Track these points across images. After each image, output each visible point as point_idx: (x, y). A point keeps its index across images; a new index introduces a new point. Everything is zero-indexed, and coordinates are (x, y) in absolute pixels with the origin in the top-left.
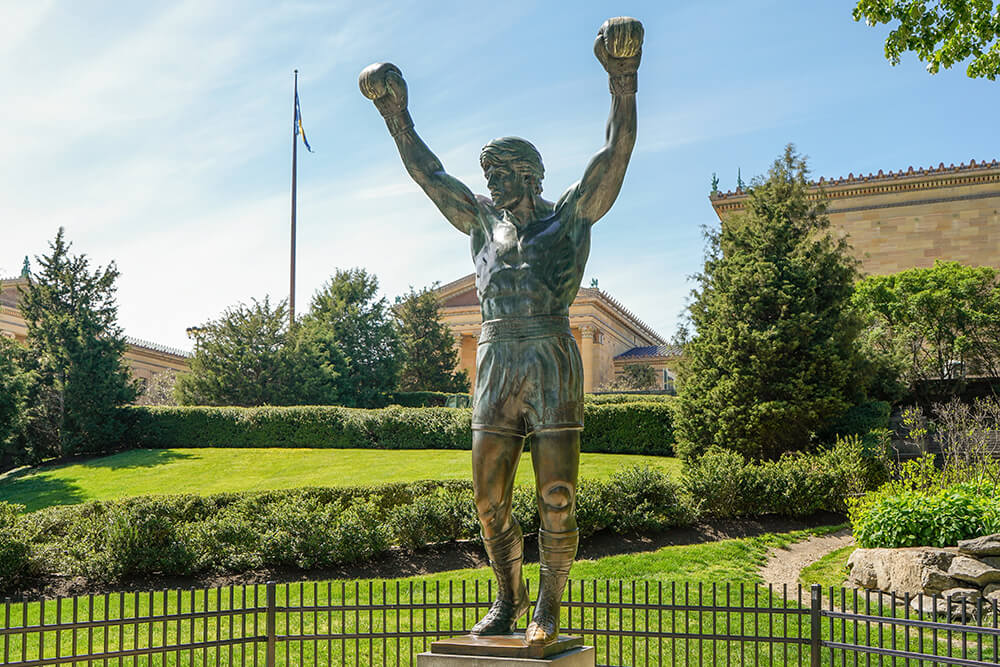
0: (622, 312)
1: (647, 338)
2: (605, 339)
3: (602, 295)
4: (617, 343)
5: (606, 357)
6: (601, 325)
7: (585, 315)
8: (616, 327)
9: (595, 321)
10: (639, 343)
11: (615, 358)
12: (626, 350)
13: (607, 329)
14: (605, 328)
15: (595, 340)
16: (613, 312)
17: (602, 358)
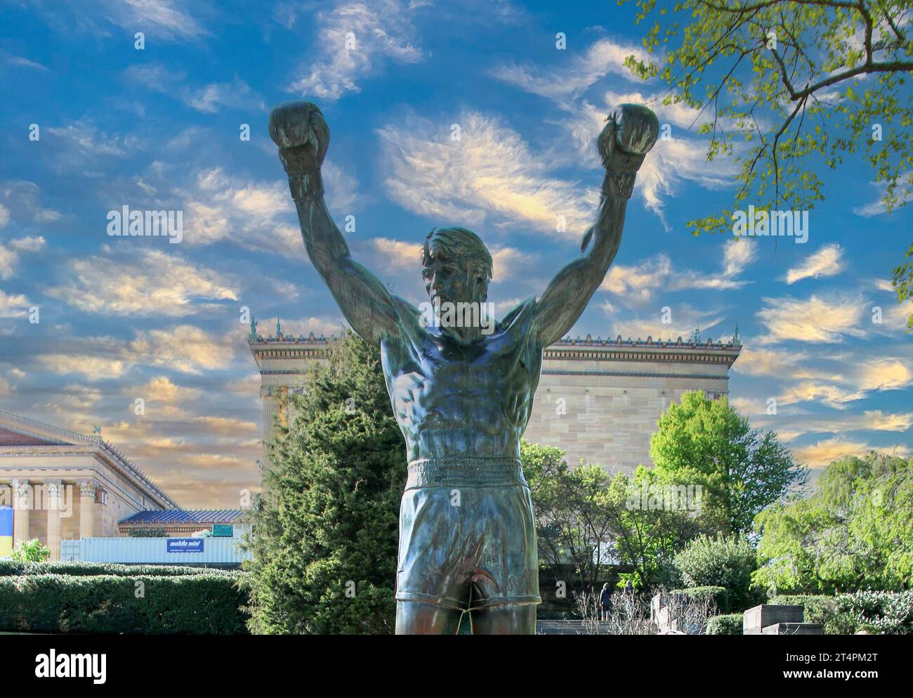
0: (130, 467)
1: (158, 500)
2: (108, 499)
3: (105, 446)
4: (123, 505)
5: (110, 520)
6: (104, 481)
7: (85, 468)
8: (121, 484)
9: (98, 476)
10: (149, 506)
11: (121, 523)
12: (133, 512)
13: (111, 486)
14: (109, 484)
15: (97, 500)
16: (118, 467)
17: (105, 521)
